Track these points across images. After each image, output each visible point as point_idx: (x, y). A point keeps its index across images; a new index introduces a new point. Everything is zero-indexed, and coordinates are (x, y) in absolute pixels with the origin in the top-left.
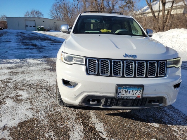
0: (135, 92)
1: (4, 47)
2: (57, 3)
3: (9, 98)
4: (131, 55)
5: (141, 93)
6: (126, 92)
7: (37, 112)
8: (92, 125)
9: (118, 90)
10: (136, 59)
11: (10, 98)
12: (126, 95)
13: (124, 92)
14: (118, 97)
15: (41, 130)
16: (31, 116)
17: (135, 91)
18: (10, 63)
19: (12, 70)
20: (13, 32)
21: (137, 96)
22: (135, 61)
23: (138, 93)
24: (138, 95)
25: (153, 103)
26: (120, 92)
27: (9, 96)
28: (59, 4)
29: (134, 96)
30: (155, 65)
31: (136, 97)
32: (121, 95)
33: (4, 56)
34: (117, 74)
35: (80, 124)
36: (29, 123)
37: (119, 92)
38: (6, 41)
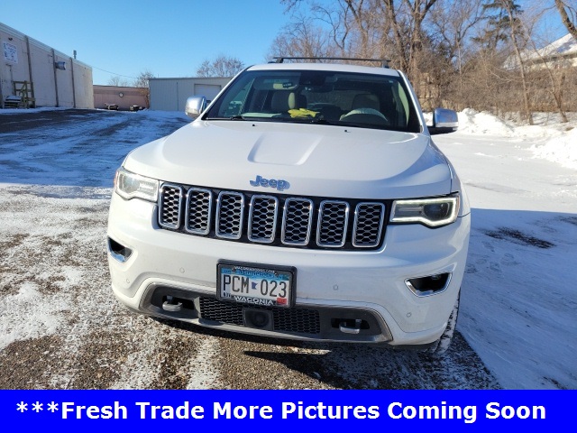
0: (271, 286)
1: (111, 156)
2: (287, 36)
3: (34, 281)
4: (272, 181)
5: (287, 290)
6: (245, 283)
7: (72, 322)
8: (184, 375)
9: (223, 275)
10: (285, 192)
11: (37, 282)
12: (244, 294)
13: (238, 284)
14: (222, 295)
15: (49, 366)
16: (51, 330)
17: (269, 282)
18: (96, 196)
19: (88, 215)
20: (158, 119)
21: (275, 299)
22: (281, 198)
23: (279, 291)
24: (278, 296)
25: (342, 329)
26: (227, 281)
27: (37, 277)
28: (292, 36)
29: (268, 297)
30: (343, 213)
31: (274, 302)
32: (232, 293)
33: (94, 178)
34: (229, 231)
35: (157, 366)
36: (34, 346)
37: (225, 283)
38: (126, 142)
